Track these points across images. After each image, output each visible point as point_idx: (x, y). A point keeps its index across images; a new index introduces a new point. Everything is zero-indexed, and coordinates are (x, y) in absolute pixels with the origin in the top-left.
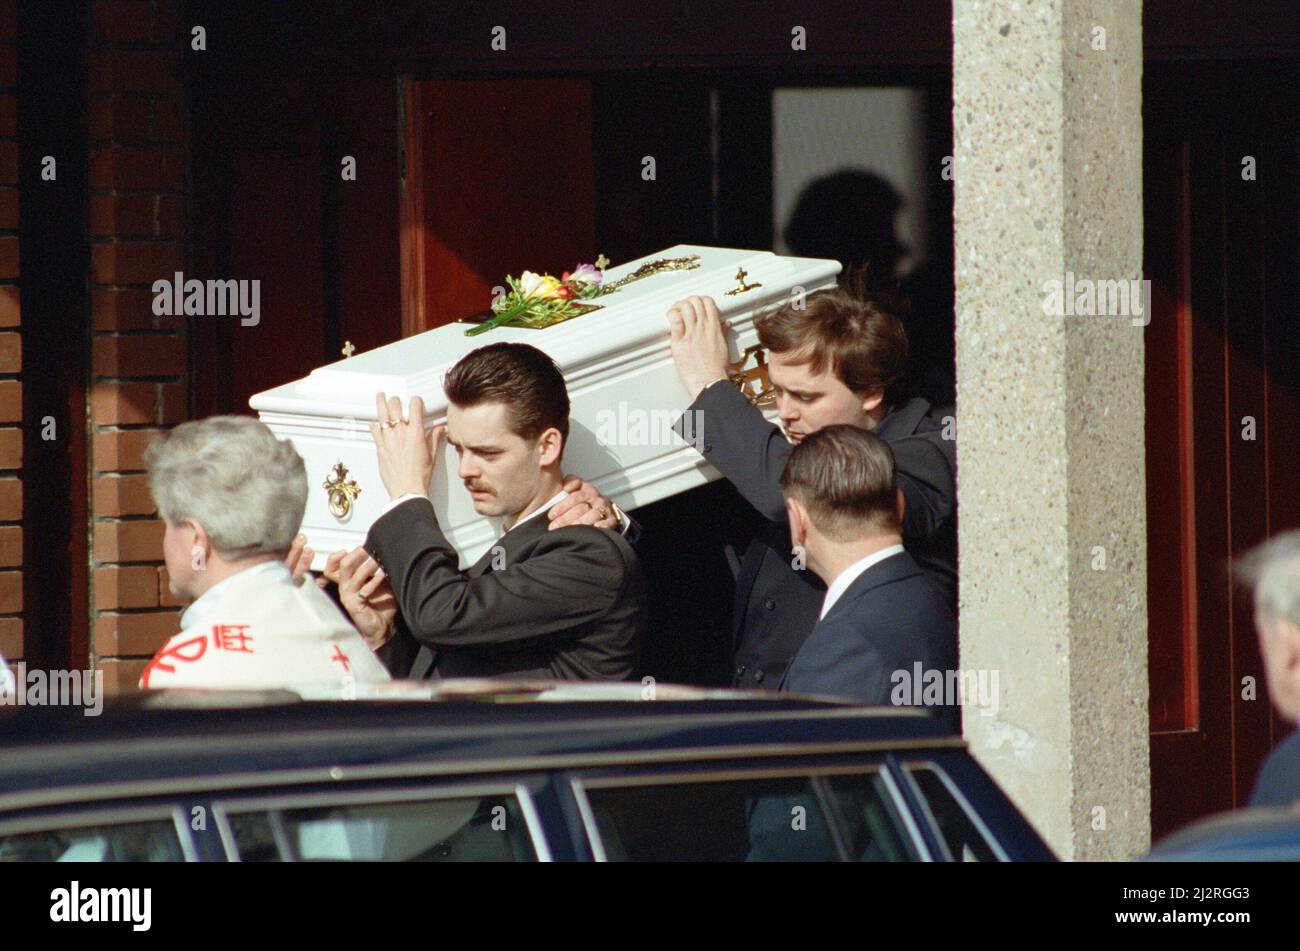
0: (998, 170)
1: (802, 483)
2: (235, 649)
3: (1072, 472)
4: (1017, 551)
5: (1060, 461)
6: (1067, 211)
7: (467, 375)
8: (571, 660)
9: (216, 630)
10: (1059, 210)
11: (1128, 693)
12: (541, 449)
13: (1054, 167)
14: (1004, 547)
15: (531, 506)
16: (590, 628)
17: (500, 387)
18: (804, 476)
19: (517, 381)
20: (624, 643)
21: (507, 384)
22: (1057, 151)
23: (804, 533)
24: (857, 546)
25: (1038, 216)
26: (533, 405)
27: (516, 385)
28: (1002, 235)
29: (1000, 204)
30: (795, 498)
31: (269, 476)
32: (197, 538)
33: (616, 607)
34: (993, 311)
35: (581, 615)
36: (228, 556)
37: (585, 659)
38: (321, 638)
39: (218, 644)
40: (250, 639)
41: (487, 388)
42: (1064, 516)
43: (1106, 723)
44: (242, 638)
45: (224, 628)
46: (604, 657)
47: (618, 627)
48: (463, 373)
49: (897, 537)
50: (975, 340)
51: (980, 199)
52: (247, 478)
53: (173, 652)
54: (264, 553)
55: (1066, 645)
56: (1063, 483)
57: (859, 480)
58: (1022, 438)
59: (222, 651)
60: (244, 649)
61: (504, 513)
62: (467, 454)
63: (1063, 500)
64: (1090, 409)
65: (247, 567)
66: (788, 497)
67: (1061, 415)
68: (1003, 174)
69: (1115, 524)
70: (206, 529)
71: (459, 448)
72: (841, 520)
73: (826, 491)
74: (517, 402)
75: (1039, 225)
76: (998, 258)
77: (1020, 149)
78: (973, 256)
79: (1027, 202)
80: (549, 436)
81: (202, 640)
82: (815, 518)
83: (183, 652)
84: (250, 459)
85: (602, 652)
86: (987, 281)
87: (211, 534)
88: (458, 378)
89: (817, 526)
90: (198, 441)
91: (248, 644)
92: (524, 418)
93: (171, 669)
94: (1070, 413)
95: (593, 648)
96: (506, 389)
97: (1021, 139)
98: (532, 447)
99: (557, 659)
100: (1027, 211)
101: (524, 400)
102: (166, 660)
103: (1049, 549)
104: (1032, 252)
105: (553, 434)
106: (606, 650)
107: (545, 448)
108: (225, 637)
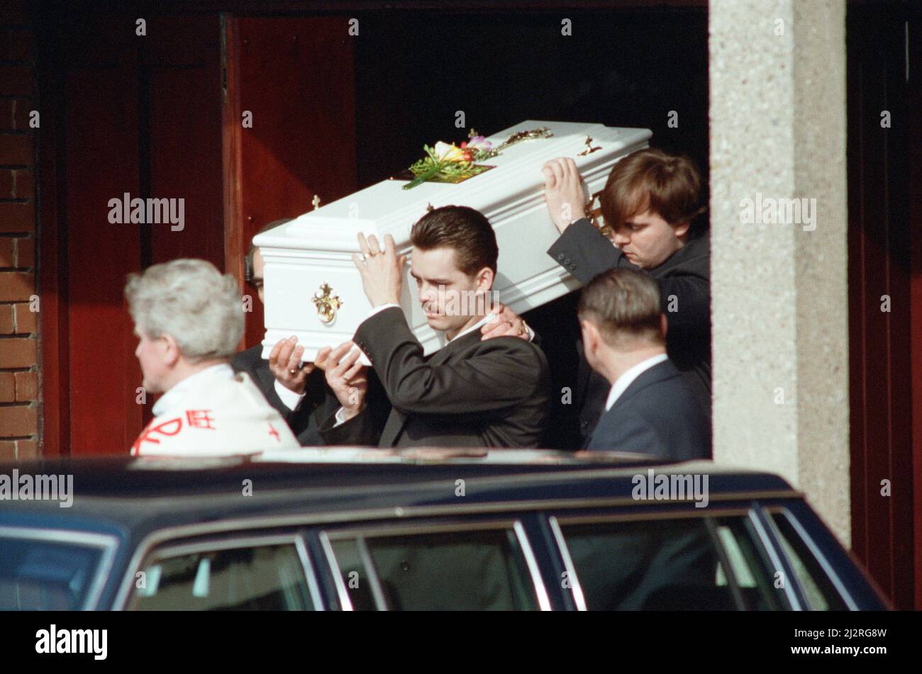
0: (744, 82)
1: (595, 310)
2: (203, 427)
3: (799, 301)
4: (758, 358)
5: (790, 294)
6: (796, 112)
7: (428, 227)
8: (498, 433)
9: (188, 413)
10: (789, 112)
11: (835, 462)
12: (478, 282)
13: (786, 79)
14: (747, 356)
15: (469, 323)
16: (512, 410)
17: (451, 237)
18: (595, 304)
19: (463, 233)
20: (536, 423)
21: (457, 235)
22: (788, 69)
23: (595, 346)
24: (635, 354)
25: (774, 116)
26: (474, 251)
27: (463, 236)
28: (747, 130)
29: (745, 108)
30: (589, 320)
31: (223, 302)
32: (169, 348)
33: (532, 397)
34: (740, 185)
35: (509, 400)
36: (192, 361)
37: (508, 433)
38: (260, 419)
39: (190, 423)
40: (212, 419)
41: (442, 238)
42: (792, 333)
43: (821, 483)
44: (207, 419)
45: (194, 412)
46: (521, 432)
47: (533, 411)
48: (425, 226)
49: (662, 348)
50: (726, 205)
51: (730, 104)
52: (207, 303)
53: (158, 429)
54: (218, 358)
55: (794, 426)
56: (792, 309)
57: (637, 307)
58: (761, 277)
59: (193, 428)
60: (208, 427)
61: (450, 328)
62: (426, 284)
63: (792, 322)
64: (810, 256)
65: (205, 368)
66: (584, 319)
67: (791, 260)
68: (748, 86)
69: (827, 339)
70: (177, 341)
71: (419, 280)
72: (623, 337)
73: (611, 315)
74: (463, 248)
75: (775, 123)
76: (744, 147)
77: (760, 68)
78: (724, 145)
79: (766, 106)
80: (484, 273)
81: (179, 421)
82: (604, 335)
83: (165, 429)
84: (207, 290)
85: (520, 429)
86: (735, 164)
87: (181, 345)
88: (422, 230)
89: (606, 342)
90: (168, 277)
91: (212, 424)
92: (468, 259)
93: (157, 441)
94: (798, 259)
95: (515, 426)
96: (455, 239)
97: (761, 61)
98: (472, 281)
99: (488, 431)
100: (766, 112)
101: (468, 247)
102: (153, 435)
103: (782, 357)
104: (769, 142)
105: (486, 271)
106: (522, 426)
107: (481, 282)
108: (195, 419)
